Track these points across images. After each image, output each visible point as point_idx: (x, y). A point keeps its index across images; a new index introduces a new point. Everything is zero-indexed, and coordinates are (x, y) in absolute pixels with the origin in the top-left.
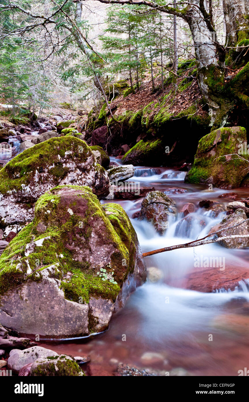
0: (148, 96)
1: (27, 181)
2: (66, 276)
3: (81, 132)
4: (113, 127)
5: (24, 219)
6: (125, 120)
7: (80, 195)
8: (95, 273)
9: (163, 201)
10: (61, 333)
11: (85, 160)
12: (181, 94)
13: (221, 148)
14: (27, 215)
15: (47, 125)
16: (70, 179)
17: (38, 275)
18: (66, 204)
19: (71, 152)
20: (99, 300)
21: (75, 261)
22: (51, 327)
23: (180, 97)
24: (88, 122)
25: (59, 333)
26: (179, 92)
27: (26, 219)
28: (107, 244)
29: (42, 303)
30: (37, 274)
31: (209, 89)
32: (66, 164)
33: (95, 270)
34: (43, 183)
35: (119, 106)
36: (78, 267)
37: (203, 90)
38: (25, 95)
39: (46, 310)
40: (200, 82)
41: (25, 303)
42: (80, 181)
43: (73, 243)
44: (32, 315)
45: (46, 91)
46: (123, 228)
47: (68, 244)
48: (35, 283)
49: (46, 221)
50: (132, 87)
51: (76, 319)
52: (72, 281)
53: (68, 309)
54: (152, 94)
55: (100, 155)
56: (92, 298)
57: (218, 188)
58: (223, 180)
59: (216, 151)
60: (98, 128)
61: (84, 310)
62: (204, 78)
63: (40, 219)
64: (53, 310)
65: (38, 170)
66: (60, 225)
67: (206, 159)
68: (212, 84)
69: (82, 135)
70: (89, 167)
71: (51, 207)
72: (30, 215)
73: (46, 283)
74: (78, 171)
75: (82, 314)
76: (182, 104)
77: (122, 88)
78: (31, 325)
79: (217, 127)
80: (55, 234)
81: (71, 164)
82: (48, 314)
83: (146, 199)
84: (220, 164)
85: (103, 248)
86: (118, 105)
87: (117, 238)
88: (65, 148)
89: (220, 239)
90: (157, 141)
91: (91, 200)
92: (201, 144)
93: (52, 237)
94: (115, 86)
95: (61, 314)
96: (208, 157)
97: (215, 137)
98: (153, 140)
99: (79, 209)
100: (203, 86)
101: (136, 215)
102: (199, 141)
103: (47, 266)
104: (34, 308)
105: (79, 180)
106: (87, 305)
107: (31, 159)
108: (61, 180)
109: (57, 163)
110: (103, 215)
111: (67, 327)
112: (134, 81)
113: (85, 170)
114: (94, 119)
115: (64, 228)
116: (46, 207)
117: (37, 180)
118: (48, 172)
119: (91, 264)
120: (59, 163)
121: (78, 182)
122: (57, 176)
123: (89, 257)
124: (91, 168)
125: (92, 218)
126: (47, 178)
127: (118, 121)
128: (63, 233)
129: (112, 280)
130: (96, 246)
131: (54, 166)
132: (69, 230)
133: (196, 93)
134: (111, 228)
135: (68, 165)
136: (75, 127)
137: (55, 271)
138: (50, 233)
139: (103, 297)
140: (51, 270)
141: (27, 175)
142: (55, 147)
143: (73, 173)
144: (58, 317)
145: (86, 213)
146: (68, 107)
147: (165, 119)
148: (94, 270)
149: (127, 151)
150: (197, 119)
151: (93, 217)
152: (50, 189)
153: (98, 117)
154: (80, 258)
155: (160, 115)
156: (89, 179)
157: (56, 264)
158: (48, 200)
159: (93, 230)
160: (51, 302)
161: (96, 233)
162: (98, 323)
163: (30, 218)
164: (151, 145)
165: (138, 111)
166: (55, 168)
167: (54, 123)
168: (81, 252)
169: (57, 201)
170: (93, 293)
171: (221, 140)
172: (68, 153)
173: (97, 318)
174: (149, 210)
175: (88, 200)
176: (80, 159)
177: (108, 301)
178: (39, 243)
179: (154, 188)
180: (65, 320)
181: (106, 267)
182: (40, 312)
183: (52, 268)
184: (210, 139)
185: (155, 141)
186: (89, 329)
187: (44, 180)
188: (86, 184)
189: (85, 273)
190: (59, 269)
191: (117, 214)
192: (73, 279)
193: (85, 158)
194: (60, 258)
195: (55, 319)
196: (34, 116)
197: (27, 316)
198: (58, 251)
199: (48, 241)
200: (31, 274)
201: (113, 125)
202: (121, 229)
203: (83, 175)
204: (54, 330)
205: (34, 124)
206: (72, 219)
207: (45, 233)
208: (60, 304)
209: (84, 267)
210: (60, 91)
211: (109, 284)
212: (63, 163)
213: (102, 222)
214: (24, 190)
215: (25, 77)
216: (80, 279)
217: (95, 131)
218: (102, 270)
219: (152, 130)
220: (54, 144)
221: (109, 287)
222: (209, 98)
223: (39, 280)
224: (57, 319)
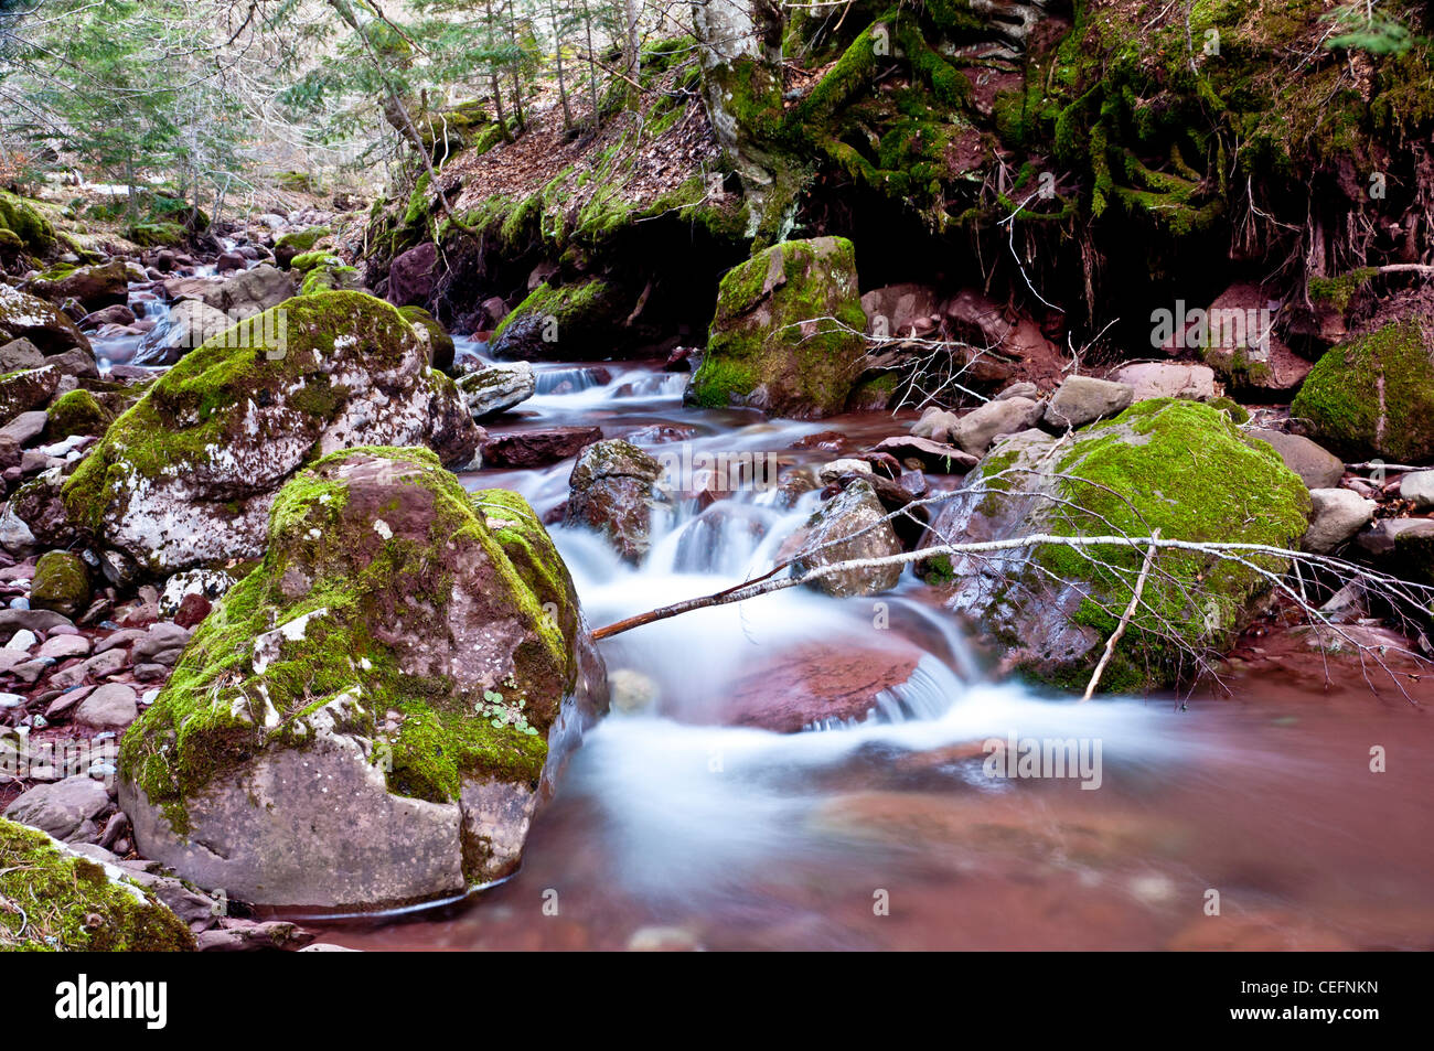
0: (553, 151)
1: (222, 435)
2: (383, 724)
3: (354, 263)
4: (452, 247)
5: (222, 550)
6: (488, 225)
7: (408, 478)
8: (470, 707)
9: (633, 469)
10: (383, 894)
11: (398, 362)
12: (657, 144)
13: (785, 302)
14: (229, 537)
15: (242, 242)
16: (354, 420)
17: (302, 730)
18: (368, 508)
19: (353, 340)
20: (490, 788)
21: (406, 675)
22: (350, 879)
23: (653, 152)
24: (371, 233)
25: (376, 895)
26: (648, 138)
27: (227, 551)
28: (502, 618)
29: (320, 810)
30: (297, 727)
31: (741, 128)
32: (340, 377)
33: (469, 700)
34: (272, 438)
35: (468, 182)
36: (418, 694)
37: (721, 130)
38: (165, 154)
39: (332, 832)
40: (711, 109)
41: (265, 816)
42: (384, 425)
43: (399, 625)
44: (290, 850)
45: (232, 139)
46: (541, 566)
47: (381, 628)
48: (294, 754)
49: (308, 561)
50: (501, 122)
51: (427, 848)
52: (404, 737)
53: (401, 823)
54: (563, 143)
55: (428, 336)
56: (467, 782)
57: (782, 418)
58: (797, 394)
59: (772, 310)
60: (404, 249)
61: (448, 820)
62: (722, 97)
63: (290, 556)
64: (354, 828)
65: (253, 399)
66: (353, 572)
67: (744, 335)
68: (748, 114)
69: (357, 272)
70: (409, 382)
71: (321, 519)
72: (239, 538)
73: (326, 751)
74: (379, 397)
75: (445, 833)
76: (660, 173)
77: (470, 125)
78: (290, 880)
79: (768, 238)
80: (340, 600)
81: (354, 374)
82: (338, 844)
83: (584, 467)
84: (785, 348)
85: (490, 632)
86: (462, 178)
87: (527, 599)
88: (333, 327)
89: (812, 574)
90: (591, 285)
91: (445, 491)
92: (727, 292)
93: (334, 610)
94: (450, 119)
95: (381, 839)
96: (748, 327)
97: (766, 271)
98: (579, 282)
99: (410, 519)
100: (721, 120)
101: (556, 514)
102: (721, 284)
103: (325, 698)
104: (296, 828)
105: (381, 422)
106: (456, 804)
107: (229, 367)
108: (328, 425)
109: (312, 375)
110: (483, 533)
111: (401, 875)
112: (508, 106)
113: (397, 392)
114: (392, 222)
115: (367, 579)
116: (306, 518)
117: (253, 429)
118: (287, 404)
119: (455, 682)
120: (318, 374)
121: (378, 428)
122: (315, 414)
123: (448, 663)
124: (416, 382)
125: (452, 546)
126: (283, 423)
127: (468, 227)
128: (365, 595)
129: (522, 724)
130: (468, 627)
131: (302, 384)
132: (384, 584)
133: (700, 140)
134: (509, 569)
135: (346, 380)
136: (333, 249)
137: (350, 713)
138: (323, 598)
139: (502, 778)
140: (339, 710)
141: (223, 416)
142: (302, 327)
143: (362, 401)
144: (371, 849)
145: (432, 530)
146: (302, 184)
147: (613, 220)
148: (467, 699)
149: (500, 318)
150: (708, 219)
151: (455, 541)
152: (294, 454)
153: (403, 216)
154: (422, 668)
155: (597, 207)
156: (413, 416)
157: (353, 690)
158: (309, 497)
159: (457, 579)
160: (345, 806)
161: (467, 587)
162: (490, 854)
163: (238, 546)
164: (575, 297)
165: (527, 197)
166: (307, 388)
167: (262, 235)
168: (424, 647)
169: (341, 500)
170: (469, 768)
171: (783, 280)
172: (345, 344)
173: (488, 840)
174: (594, 498)
175: (435, 491)
176: (380, 358)
177: (515, 788)
178: (295, 630)
179: (598, 428)
180: (392, 856)
181: (500, 687)
182: (314, 837)
183: (343, 705)
184: (751, 275)
185: (585, 284)
186: (465, 875)
187: (275, 428)
188: (405, 433)
189: (441, 709)
190: (364, 707)
191: (517, 523)
192: (408, 732)
193: (397, 356)
194: (361, 670)
195: (361, 854)
196: (198, 218)
197: (276, 855)
198: (354, 650)
199: (322, 623)
200: (279, 729)
201: (452, 240)
202: (535, 570)
203: (393, 405)
204: (362, 888)
205: (200, 242)
206: (389, 553)
207: (309, 597)
208: (374, 811)
209: (437, 692)
210: (274, 139)
211: (513, 738)
212: (332, 373)
213: (483, 556)
214: (215, 462)
215: (163, 97)
216: (427, 730)
217: (399, 258)
218: (488, 695)
219: (574, 252)
220: (300, 316)
221: (515, 747)
222: (742, 154)
223: (306, 744)
224: (368, 854)
